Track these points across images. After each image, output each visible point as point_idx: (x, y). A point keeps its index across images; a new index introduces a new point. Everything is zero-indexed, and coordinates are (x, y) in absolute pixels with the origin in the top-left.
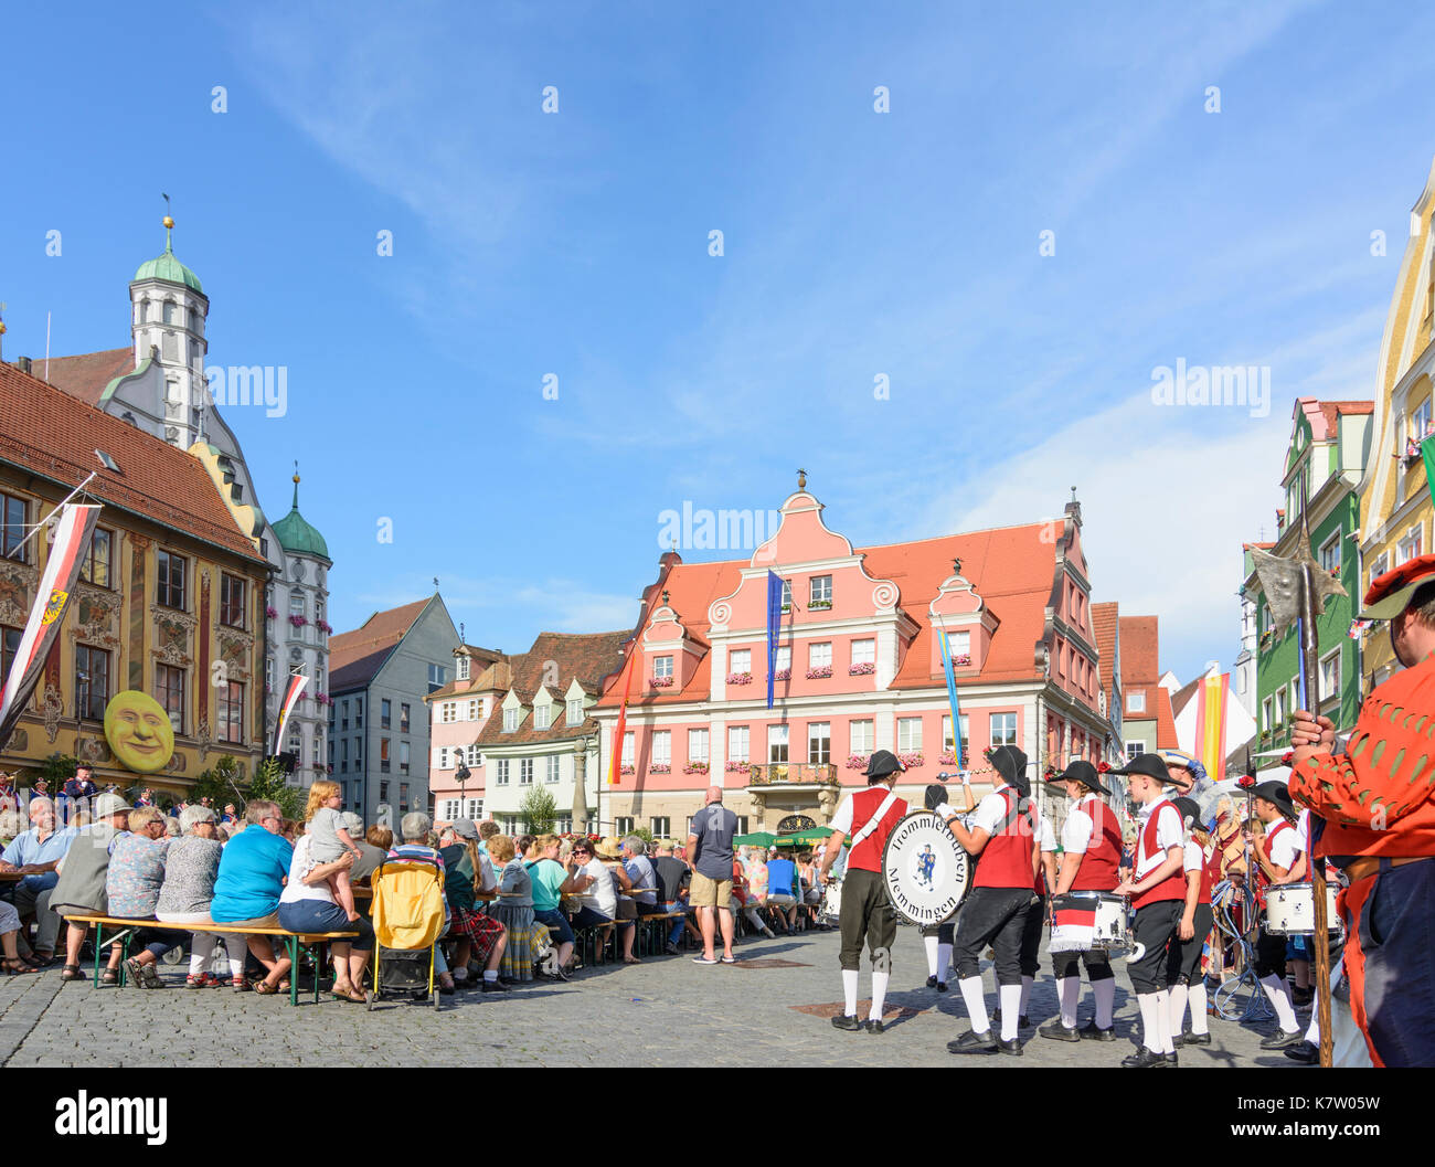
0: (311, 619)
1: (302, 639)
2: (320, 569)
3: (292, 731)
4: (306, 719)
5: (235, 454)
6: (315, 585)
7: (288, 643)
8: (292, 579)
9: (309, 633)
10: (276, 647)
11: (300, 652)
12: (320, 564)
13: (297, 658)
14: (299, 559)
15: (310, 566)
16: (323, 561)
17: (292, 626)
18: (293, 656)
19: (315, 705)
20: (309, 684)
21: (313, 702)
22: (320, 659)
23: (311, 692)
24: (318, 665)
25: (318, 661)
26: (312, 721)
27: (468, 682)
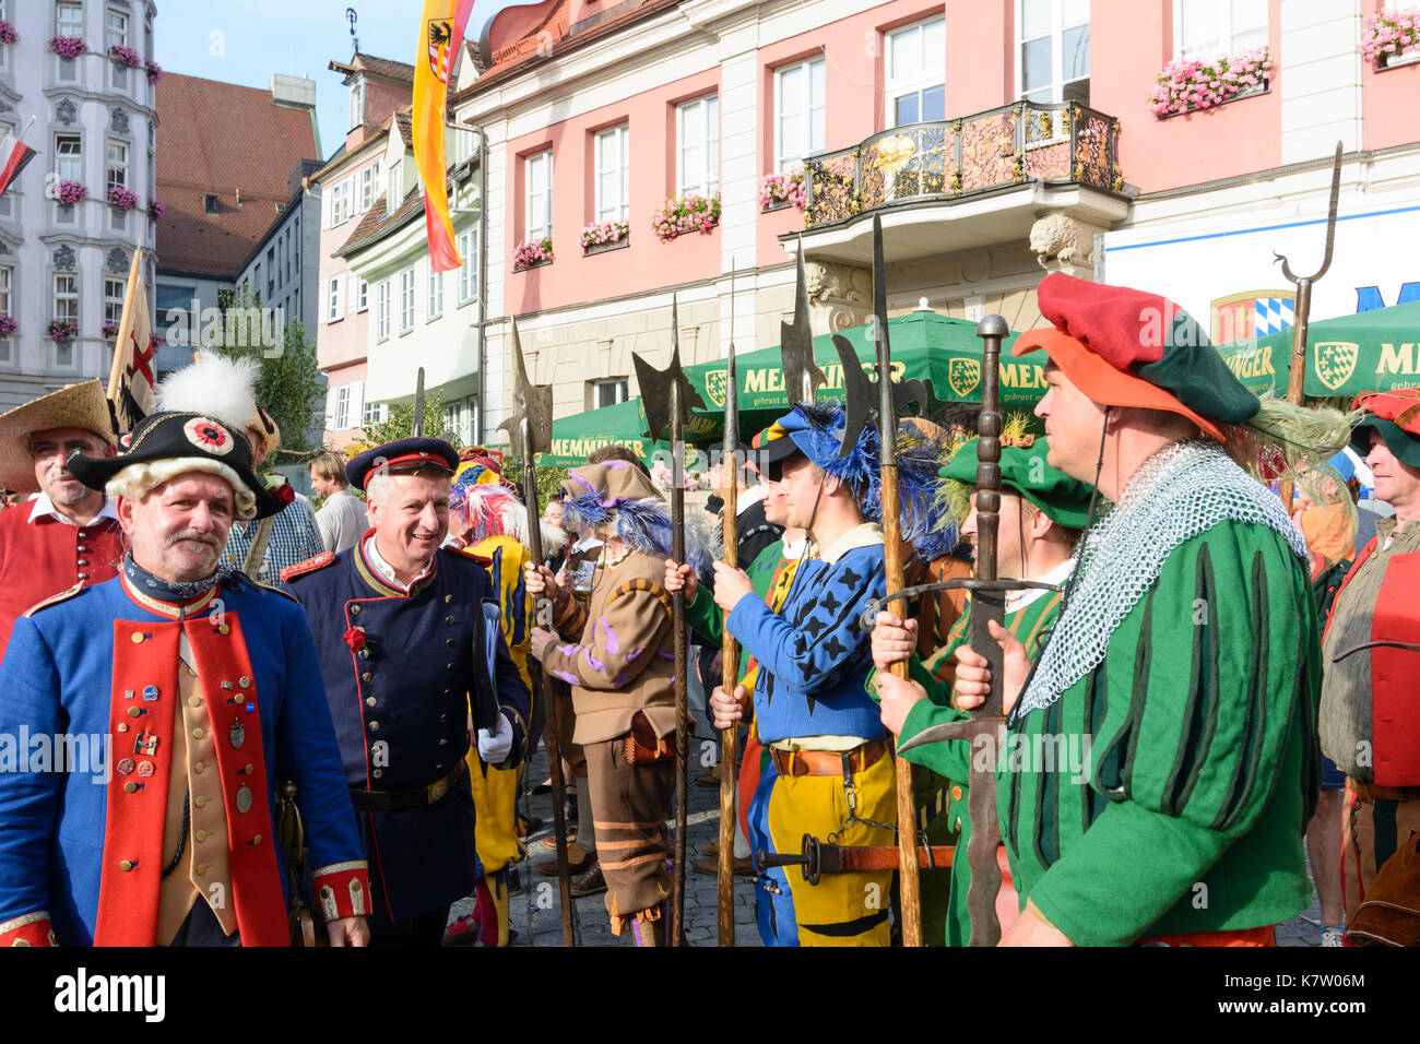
0: (96, 43)
1: (77, 82)
3: (59, 266)
4: (84, 241)
7: (51, 93)
9: (93, 72)
10: (18, 99)
11: (73, 109)
13: (67, 121)
17: (58, 58)
18: (61, 117)
19: (110, 211)
20: (90, 170)
21: (100, 206)
22: (120, 121)
23: (96, 186)
24: (116, 134)
25: (114, 127)
26: (97, 243)
27: (361, 130)
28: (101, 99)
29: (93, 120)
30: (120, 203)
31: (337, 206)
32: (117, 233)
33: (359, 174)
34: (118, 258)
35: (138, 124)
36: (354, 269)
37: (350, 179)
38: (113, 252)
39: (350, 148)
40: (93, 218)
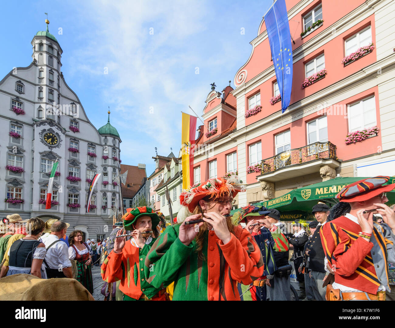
0: (110, 156)
1: (107, 164)
2: (114, 140)
3: (104, 196)
4: (108, 191)
5: (76, 100)
6: (112, 145)
7: (102, 166)
8: (103, 144)
9: (110, 162)
10: (96, 167)
11: (106, 168)
12: (114, 138)
13: (105, 170)
14: (106, 137)
15: (110, 139)
16: (115, 136)
17: (103, 159)
18: (104, 170)
19: (113, 186)
20: (109, 179)
21: (111, 185)
22: (114, 170)
23: (110, 182)
24: (114, 172)
25: (113, 171)
26: (110, 192)
27: (158, 169)
28: (111, 166)
29: (110, 170)
30: (115, 184)
31: (153, 183)
32: (114, 190)
33: (158, 177)
34: (114, 194)
35: (117, 170)
36: (158, 193)
37: (156, 178)
38: (113, 193)
39: (156, 172)
40: (110, 187)
